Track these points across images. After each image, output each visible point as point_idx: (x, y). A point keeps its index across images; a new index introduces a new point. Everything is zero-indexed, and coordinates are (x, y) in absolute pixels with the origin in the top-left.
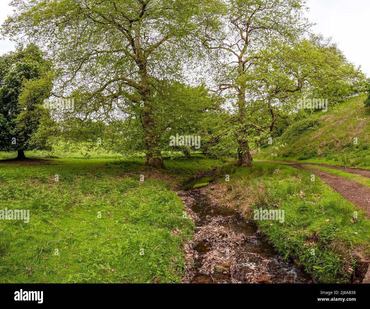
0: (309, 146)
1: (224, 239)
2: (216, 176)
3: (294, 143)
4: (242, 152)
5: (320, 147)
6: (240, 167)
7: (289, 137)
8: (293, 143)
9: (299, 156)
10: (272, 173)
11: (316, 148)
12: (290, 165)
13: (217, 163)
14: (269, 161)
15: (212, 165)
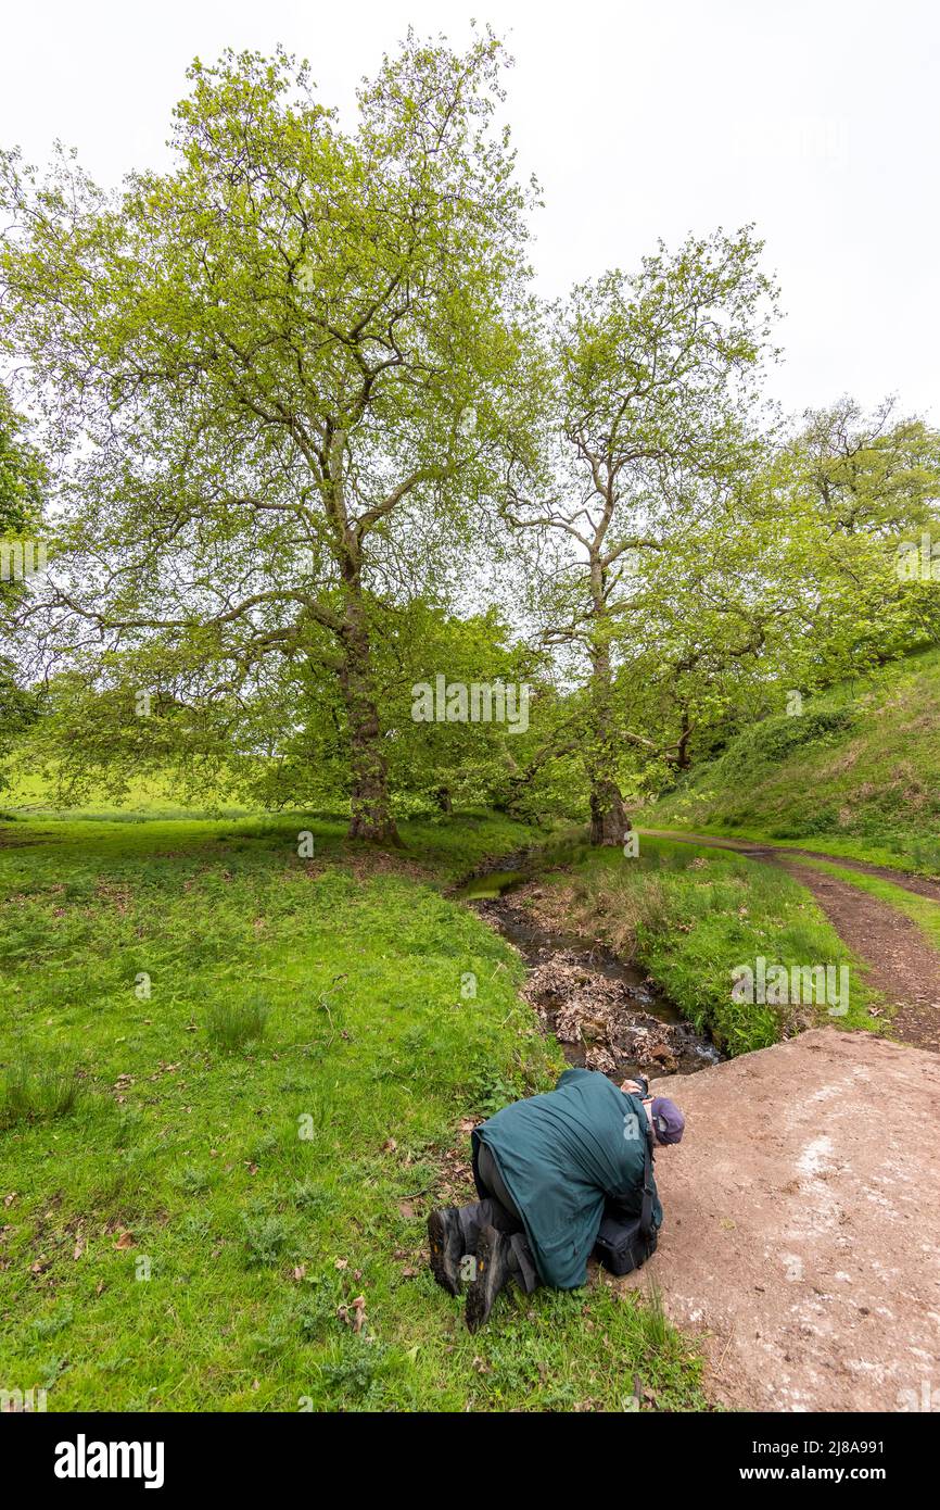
0: (811, 798)
1: (586, 988)
2: (533, 868)
3: (760, 783)
4: (605, 810)
5: (849, 802)
6: (597, 848)
7: (745, 766)
8: (756, 785)
9: (775, 826)
10: (684, 868)
11: (834, 805)
12: (741, 851)
13: (527, 834)
14: (679, 834)
15: (515, 838)
